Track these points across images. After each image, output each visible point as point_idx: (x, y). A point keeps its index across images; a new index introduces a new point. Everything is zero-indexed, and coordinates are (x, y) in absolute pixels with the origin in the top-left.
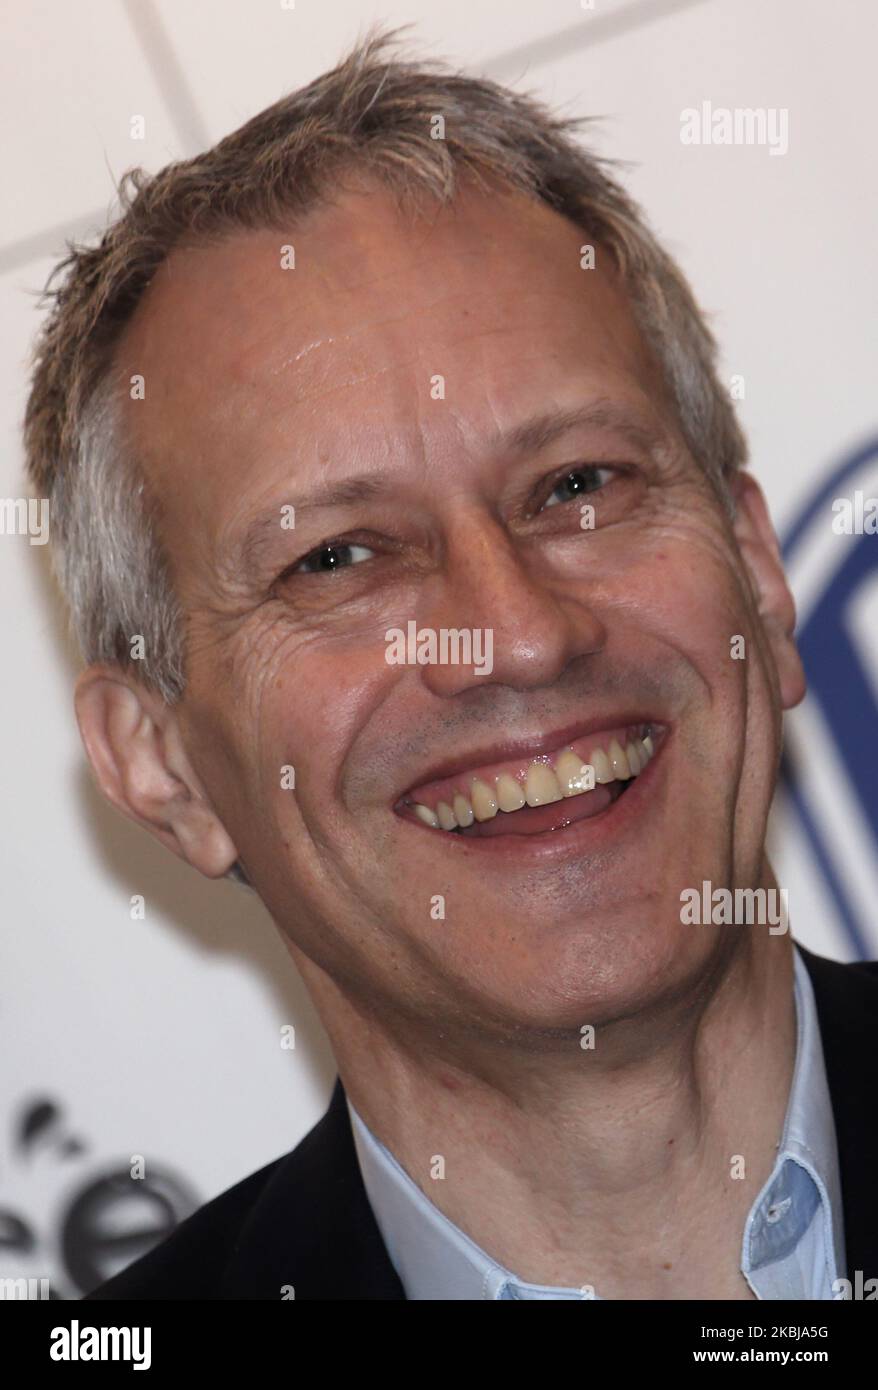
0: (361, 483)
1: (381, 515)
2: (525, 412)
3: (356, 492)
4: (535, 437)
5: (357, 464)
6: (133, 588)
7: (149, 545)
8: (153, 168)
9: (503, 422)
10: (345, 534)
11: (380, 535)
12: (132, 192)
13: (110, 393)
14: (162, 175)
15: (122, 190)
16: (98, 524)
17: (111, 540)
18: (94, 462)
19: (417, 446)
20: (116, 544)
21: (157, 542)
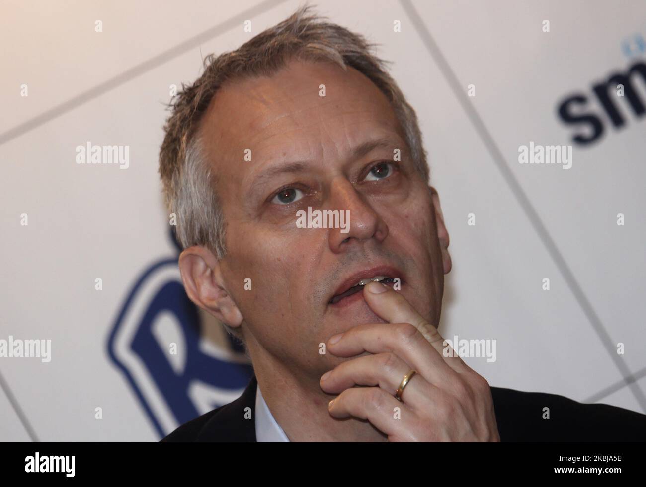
0: (298, 165)
1: (305, 177)
2: (360, 141)
3: (296, 168)
4: (363, 151)
5: (297, 157)
6: (205, 211)
7: (212, 193)
8: (217, 54)
9: (352, 144)
10: (292, 184)
11: (304, 185)
12: (208, 63)
13: (198, 139)
14: (221, 56)
15: (204, 63)
16: (191, 187)
17: (197, 193)
18: (191, 164)
19: (320, 153)
20: (198, 194)
21: (215, 192)
